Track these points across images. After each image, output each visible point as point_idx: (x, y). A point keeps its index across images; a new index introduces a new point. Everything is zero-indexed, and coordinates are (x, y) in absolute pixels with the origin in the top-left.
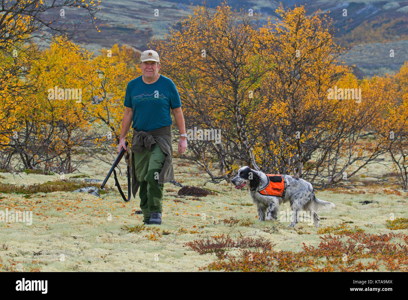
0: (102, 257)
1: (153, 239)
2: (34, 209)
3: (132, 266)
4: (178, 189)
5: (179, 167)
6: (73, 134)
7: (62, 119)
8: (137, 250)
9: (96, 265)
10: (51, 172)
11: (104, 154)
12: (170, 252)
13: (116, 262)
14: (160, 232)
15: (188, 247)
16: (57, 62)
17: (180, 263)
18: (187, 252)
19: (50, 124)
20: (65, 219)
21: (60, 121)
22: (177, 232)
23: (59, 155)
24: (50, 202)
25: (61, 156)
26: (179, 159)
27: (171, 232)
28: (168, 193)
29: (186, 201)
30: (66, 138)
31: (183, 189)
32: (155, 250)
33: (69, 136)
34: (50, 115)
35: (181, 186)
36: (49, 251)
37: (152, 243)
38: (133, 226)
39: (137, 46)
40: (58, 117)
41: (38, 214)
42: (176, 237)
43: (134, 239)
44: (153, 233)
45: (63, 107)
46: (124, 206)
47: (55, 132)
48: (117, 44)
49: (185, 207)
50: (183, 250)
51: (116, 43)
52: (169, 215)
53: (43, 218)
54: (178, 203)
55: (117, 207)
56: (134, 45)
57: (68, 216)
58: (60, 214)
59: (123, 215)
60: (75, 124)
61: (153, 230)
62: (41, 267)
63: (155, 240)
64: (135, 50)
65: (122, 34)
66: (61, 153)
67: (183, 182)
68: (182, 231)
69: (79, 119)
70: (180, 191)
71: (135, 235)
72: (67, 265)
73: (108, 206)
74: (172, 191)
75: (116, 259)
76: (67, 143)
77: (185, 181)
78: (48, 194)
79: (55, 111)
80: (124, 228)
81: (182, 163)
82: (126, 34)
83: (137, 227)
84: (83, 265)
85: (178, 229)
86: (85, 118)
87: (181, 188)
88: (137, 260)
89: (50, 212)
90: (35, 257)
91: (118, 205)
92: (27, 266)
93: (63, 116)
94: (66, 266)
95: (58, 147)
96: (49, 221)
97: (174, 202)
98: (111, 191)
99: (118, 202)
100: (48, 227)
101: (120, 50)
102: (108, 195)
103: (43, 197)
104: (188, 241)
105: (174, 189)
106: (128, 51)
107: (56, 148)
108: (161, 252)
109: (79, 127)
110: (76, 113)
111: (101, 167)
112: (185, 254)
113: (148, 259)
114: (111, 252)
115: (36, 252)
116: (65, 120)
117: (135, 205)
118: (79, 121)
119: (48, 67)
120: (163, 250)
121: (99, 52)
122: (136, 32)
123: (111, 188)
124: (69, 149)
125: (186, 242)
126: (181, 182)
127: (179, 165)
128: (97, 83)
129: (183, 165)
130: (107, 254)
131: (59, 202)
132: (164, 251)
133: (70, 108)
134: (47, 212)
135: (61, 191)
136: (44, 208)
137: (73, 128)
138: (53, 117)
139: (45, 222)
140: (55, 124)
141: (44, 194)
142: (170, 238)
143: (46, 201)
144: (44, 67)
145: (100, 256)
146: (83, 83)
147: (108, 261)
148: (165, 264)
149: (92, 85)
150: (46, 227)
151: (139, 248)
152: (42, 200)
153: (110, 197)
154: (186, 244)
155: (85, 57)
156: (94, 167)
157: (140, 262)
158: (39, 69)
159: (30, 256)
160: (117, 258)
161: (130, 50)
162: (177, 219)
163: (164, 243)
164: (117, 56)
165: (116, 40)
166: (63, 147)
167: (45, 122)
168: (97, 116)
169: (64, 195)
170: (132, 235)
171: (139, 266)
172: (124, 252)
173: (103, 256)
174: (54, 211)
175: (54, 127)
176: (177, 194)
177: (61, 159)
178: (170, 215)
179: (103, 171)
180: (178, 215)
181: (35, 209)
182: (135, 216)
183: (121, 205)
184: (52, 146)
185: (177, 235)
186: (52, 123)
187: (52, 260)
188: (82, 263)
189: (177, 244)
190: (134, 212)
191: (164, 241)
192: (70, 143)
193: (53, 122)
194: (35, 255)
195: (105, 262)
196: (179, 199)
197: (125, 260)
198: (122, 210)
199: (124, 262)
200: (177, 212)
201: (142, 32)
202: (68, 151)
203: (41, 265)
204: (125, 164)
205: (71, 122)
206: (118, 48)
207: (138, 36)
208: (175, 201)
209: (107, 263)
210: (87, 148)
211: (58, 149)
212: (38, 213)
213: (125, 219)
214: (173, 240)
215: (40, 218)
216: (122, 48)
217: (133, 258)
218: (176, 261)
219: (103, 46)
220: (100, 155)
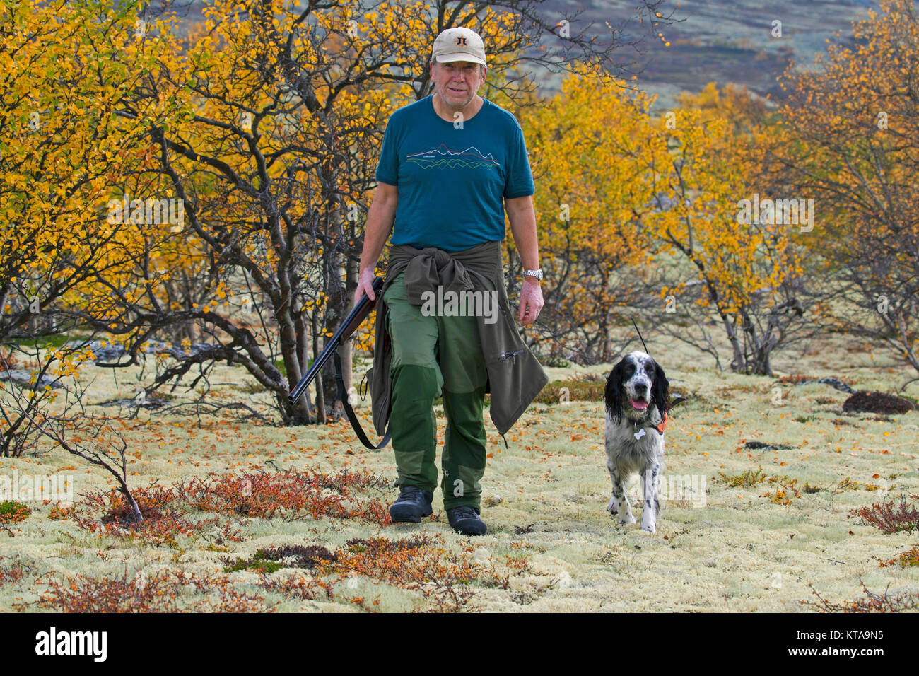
0: (666, 538)
1: (781, 501)
2: (520, 438)
3: (731, 556)
4: (844, 397)
5: (850, 355)
6: (614, 280)
7: (589, 244)
8: (745, 525)
9: (652, 553)
10: (562, 360)
11: (683, 325)
12: (818, 528)
13: (697, 549)
14: (799, 486)
15: (858, 519)
16: (579, 119)
17: (838, 552)
18: (855, 529)
19: (562, 256)
20: (588, 458)
21: (585, 249)
22: (835, 486)
23: (582, 325)
24: (556, 424)
25: (587, 329)
26: (851, 337)
27: (823, 487)
28: (821, 407)
29: (861, 424)
30: (598, 289)
31: (853, 397)
32: (785, 523)
33: (604, 283)
34: (563, 235)
35: (850, 391)
36: (549, 524)
37: (779, 509)
38: (739, 474)
39: (760, 89)
40: (579, 242)
41: (528, 449)
42: (834, 497)
43: (739, 502)
44: (781, 489)
45: (591, 219)
46: (722, 432)
47: (573, 275)
48: (715, 83)
49: (858, 436)
50: (847, 525)
51: (712, 80)
52: (819, 451)
53: (540, 456)
54: (842, 428)
55: (706, 434)
56: (754, 87)
57: (596, 452)
58: (579, 449)
59: (718, 452)
60: (617, 257)
61: (783, 482)
62: (529, 555)
63: (785, 504)
64: (754, 96)
65: (726, 63)
66: (587, 321)
67: (856, 383)
68: (847, 485)
69: (626, 246)
70: (848, 401)
71: (743, 492)
72: (588, 553)
73: (685, 432)
74: (830, 402)
75: (697, 542)
76: (599, 298)
77: (861, 381)
78: (554, 406)
79: (573, 228)
80: (718, 478)
81: (856, 344)
82: (736, 62)
83: (747, 477)
84: (622, 553)
85: (839, 481)
86: (639, 242)
87: (850, 395)
88: (745, 545)
89: (557, 444)
90: (517, 536)
91: (708, 429)
92: (500, 553)
93: (590, 239)
94: (584, 554)
95: (580, 308)
96: (553, 462)
97: (833, 425)
98: (693, 401)
99: (708, 424)
100: (550, 475)
101: (721, 95)
102: (687, 410)
103: (541, 412)
104: (859, 507)
105: (835, 397)
106: (737, 99)
107: (577, 309)
108: (798, 528)
109: (626, 263)
110: (619, 233)
111: (676, 352)
112: (851, 533)
113: (768, 542)
114: (686, 527)
115: (521, 527)
116: (595, 247)
117: (745, 430)
118: (625, 250)
119: (558, 131)
120: (803, 524)
121: (676, 101)
122: (757, 58)
123: (695, 396)
124: (604, 313)
125: (855, 508)
126: (852, 383)
127: (850, 350)
128: (664, 165)
129: (860, 350)
130: (678, 531)
131: (577, 423)
132: (804, 526)
133: (607, 222)
134: (550, 444)
135: (582, 400)
136: (542, 435)
137: (614, 265)
138: (569, 241)
139: (544, 467)
140: (574, 257)
141: (544, 407)
142: (820, 499)
143: (548, 420)
144: (551, 130)
145: (663, 535)
146: (633, 163)
147: (680, 546)
148: (806, 553)
149: (653, 168)
150: (547, 476)
151: (750, 521)
152: (540, 418)
153: (691, 413)
154: (855, 513)
155: (638, 108)
156: (661, 355)
157: (751, 548)
158: (539, 136)
159: (507, 536)
160: (699, 541)
161: (741, 96)
162: (839, 460)
163: (806, 511)
164: (715, 110)
165: (713, 75)
166: (591, 307)
167: (551, 251)
168: (666, 237)
169: (589, 408)
170: (735, 492)
171: (747, 556)
172: (716, 529)
173: (670, 535)
174: (564, 442)
175: (570, 262)
176: (840, 409)
177: (587, 334)
178: (823, 451)
179: (679, 362)
180: (840, 452)
181: (522, 438)
182: (745, 453)
183: (715, 429)
184: (567, 305)
185: (834, 493)
186: (565, 255)
187: (555, 542)
188: (621, 548)
189: (836, 512)
190: (743, 445)
191: (806, 506)
192: (606, 299)
193: (568, 251)
194: (518, 533)
195: (673, 548)
196: (844, 418)
197: (716, 544)
198: (717, 441)
199: (715, 549)
200: (837, 446)
201: (771, 57)
202: (603, 318)
203: (530, 551)
204: (729, 348)
205: (608, 252)
206: (717, 93)
207: (761, 67)
208: (835, 423)
209: (677, 550)
210: (644, 310)
211: (581, 312)
212: (529, 445)
213: (723, 460)
214: (826, 503)
215: (533, 457)
216: (724, 91)
217: (736, 540)
218: (830, 547)
219: (684, 88)
220: (673, 328)
